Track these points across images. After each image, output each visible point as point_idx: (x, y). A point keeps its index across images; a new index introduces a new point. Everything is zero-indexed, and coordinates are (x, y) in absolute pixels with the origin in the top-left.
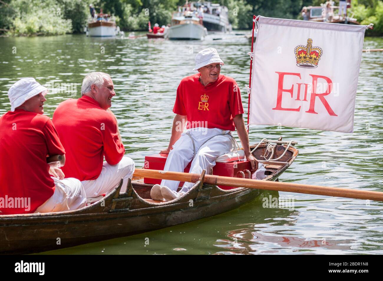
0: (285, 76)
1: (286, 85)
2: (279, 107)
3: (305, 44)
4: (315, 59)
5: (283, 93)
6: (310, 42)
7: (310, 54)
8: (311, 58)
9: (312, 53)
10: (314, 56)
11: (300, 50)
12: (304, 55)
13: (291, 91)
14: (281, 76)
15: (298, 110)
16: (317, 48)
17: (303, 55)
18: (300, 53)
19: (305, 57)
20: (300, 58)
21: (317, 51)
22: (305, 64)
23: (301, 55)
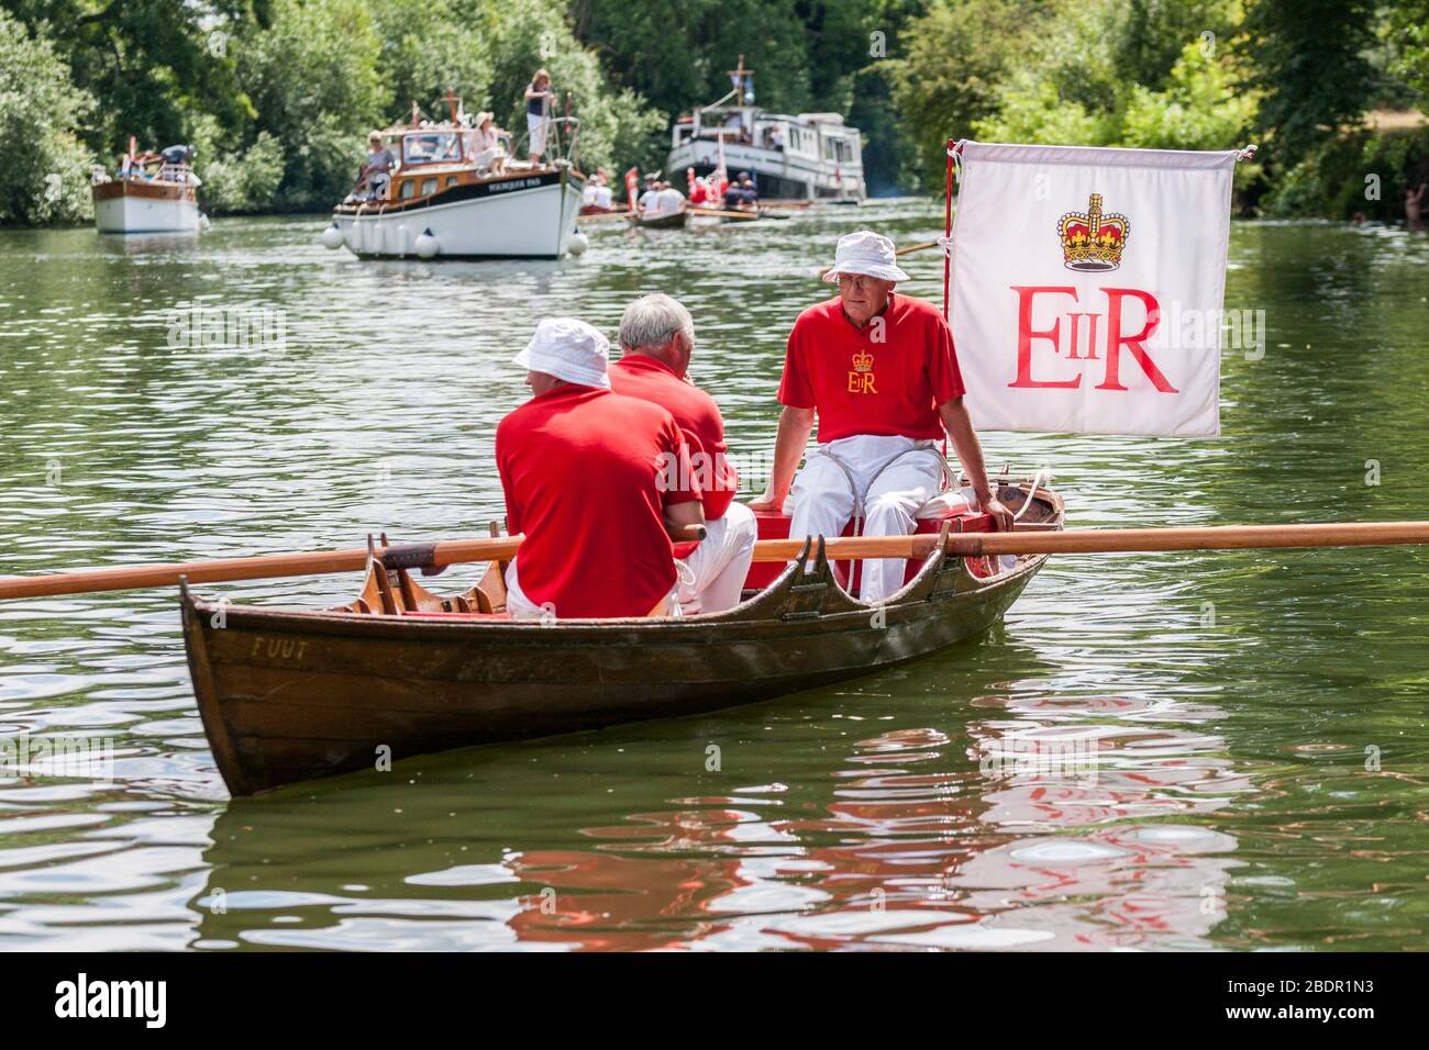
0: (1036, 297)
1: (1040, 322)
2: (1023, 379)
3: (1084, 209)
4: (1113, 247)
5: (1034, 341)
6: (1095, 203)
7: (1099, 235)
8: (1100, 245)
9: (1103, 232)
10: (1108, 239)
11: (1072, 224)
12: (1084, 238)
13: (1054, 336)
14: (1026, 296)
15: (1074, 385)
16: (1117, 217)
17: (1079, 238)
18: (1071, 232)
19: (1085, 244)
20: (1073, 246)
21: (1117, 226)
22: (1087, 261)
23: (1074, 239)
